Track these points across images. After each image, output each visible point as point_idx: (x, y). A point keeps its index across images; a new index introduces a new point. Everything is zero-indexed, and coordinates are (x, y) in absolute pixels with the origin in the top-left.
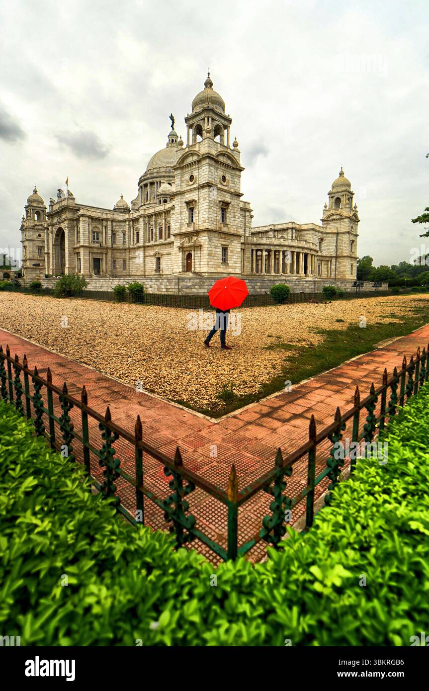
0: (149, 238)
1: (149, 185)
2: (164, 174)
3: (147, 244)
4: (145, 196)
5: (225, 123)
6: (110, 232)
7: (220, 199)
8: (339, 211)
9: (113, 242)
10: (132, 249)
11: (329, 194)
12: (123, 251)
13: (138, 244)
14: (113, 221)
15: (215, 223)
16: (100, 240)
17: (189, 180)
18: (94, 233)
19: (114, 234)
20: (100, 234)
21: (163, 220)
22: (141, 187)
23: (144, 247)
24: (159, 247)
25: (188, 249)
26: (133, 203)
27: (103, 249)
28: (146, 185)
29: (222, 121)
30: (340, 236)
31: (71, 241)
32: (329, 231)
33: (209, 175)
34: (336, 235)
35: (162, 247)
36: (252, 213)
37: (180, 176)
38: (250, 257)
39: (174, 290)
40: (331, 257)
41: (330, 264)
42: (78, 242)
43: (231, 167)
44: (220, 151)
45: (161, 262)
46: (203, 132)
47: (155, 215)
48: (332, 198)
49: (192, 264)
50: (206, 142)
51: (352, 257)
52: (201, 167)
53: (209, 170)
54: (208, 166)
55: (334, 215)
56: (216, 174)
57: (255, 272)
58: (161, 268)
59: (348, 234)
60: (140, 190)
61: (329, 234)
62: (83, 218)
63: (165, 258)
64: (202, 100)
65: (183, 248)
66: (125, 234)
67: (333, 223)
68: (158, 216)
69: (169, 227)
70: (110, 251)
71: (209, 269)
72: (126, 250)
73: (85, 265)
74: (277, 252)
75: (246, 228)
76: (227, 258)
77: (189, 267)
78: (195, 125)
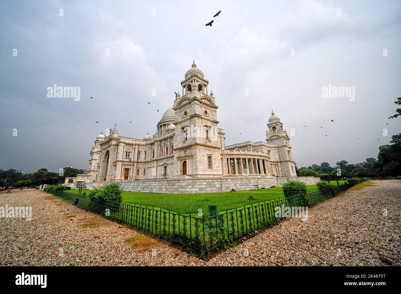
0: (160, 154)
1: (163, 126)
2: (171, 120)
3: (158, 158)
4: (161, 132)
5: (205, 83)
6: (136, 152)
7: (204, 125)
8: (277, 134)
9: (138, 158)
10: (150, 162)
11: (268, 125)
12: (144, 164)
13: (153, 159)
14: (139, 145)
15: (202, 140)
16: (130, 157)
17: (184, 114)
18: (127, 153)
19: (139, 153)
20: (130, 153)
21: (169, 143)
22: (159, 127)
23: (157, 160)
24: (166, 159)
25: (184, 158)
26: (154, 136)
27: (132, 162)
28: (161, 126)
29: (203, 82)
30: (280, 149)
31: (112, 158)
32: (273, 146)
33: (196, 110)
34: (277, 148)
35: (168, 159)
36: (225, 136)
37: (178, 113)
38: (226, 163)
39: (172, 190)
40: (277, 162)
41: (278, 167)
42: (117, 158)
43: (210, 106)
44: (202, 97)
45: (167, 170)
46: (192, 88)
47: (164, 140)
48: (270, 127)
49: (187, 169)
50: (194, 92)
51: (291, 162)
52: (191, 106)
53: (196, 107)
54: (196, 105)
55: (273, 136)
56: (201, 109)
57: (231, 174)
58: (167, 173)
59: (285, 147)
60: (158, 129)
61: (273, 147)
62: (121, 144)
63: (169, 166)
64: (190, 72)
65: (180, 158)
66: (146, 153)
67: (274, 141)
68: (166, 140)
69: (172, 146)
70: (135, 164)
71: (200, 172)
72: (146, 162)
73: (118, 173)
74: (244, 159)
75: (222, 145)
76: (212, 164)
77: (185, 171)
78: (187, 85)
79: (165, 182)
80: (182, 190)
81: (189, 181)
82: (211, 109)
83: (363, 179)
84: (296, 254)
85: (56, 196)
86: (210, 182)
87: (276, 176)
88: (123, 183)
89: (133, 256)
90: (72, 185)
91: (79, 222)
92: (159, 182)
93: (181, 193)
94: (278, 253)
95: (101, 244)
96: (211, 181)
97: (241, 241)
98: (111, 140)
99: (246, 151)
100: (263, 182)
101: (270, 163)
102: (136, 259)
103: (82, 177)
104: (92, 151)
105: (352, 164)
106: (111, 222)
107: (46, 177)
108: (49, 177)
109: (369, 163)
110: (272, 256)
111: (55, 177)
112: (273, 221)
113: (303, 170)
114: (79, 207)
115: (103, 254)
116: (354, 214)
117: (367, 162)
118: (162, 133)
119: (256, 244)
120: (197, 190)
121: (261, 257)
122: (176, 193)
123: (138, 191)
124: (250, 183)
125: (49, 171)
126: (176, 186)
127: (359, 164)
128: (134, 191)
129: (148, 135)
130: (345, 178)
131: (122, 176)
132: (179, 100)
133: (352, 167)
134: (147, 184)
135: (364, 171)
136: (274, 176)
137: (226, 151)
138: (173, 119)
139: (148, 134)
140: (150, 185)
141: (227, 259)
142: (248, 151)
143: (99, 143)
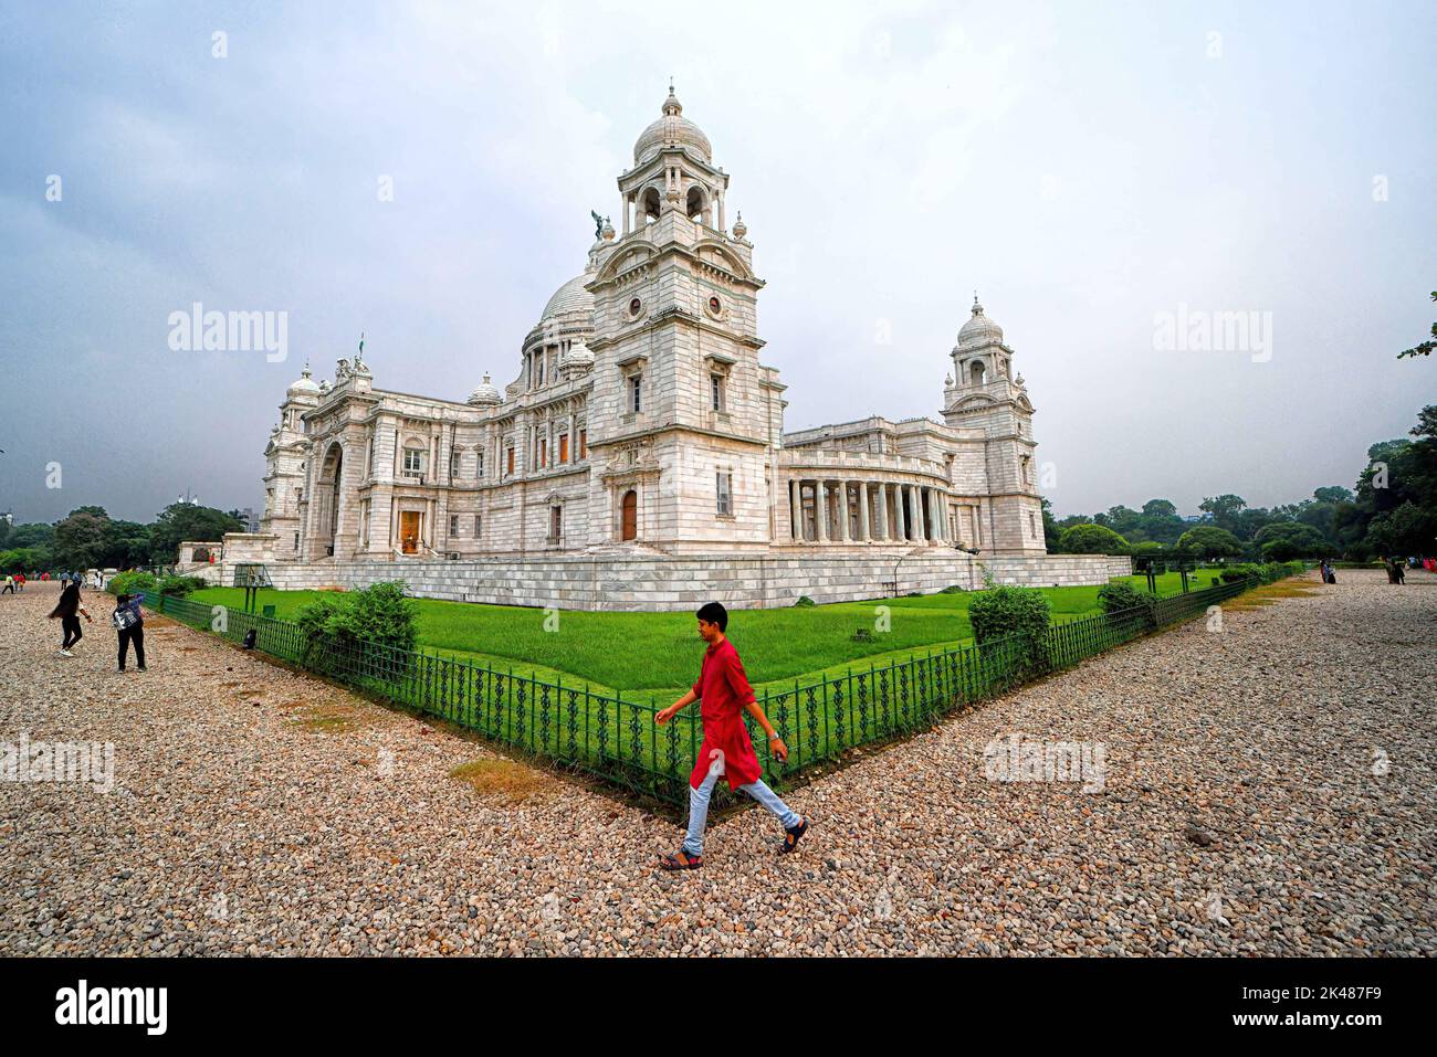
0: (536, 460)
1: (545, 350)
2: (578, 325)
3: (530, 476)
4: (538, 373)
5: (714, 182)
6: (446, 450)
7: (706, 353)
8: (985, 390)
9: (453, 474)
10: (496, 488)
11: (953, 355)
12: (476, 494)
13: (510, 477)
14: (454, 425)
15: (697, 412)
16: (422, 469)
17: (628, 311)
18: (408, 451)
19: (455, 455)
20: (422, 456)
21: (571, 418)
22: (529, 356)
23: (524, 483)
24: (560, 481)
25: (628, 480)
26: (511, 390)
27: (428, 489)
28: (539, 351)
29: (707, 179)
30: (992, 448)
31: (353, 472)
32: (966, 437)
33: (676, 295)
34: (983, 446)
35: (565, 480)
36: (785, 396)
37: (606, 305)
38: (785, 500)
39: (581, 596)
40: (977, 497)
41: (979, 515)
42: (371, 473)
43: (730, 277)
44: (702, 241)
45: (562, 519)
46: (662, 203)
47: (550, 406)
48: (961, 362)
49: (639, 519)
50: (668, 221)
51: (1029, 496)
52: (658, 278)
53: (676, 281)
54: (676, 274)
55: (971, 400)
56: (695, 292)
57: (800, 539)
58: (562, 533)
59: (1013, 442)
60: (527, 362)
61: (966, 442)
62: (386, 420)
63: (571, 505)
64: (657, 137)
65: (613, 478)
66: (481, 455)
67: (972, 418)
68: (558, 408)
69: (582, 431)
70: (443, 495)
71: (684, 533)
72: (481, 490)
73: (380, 528)
74: (854, 487)
75: (773, 430)
76: (731, 502)
77: (629, 528)
78: (641, 191)
79: (559, 567)
80: (621, 596)
81: (645, 566)
82: (737, 290)
83: (1286, 567)
84: (958, 817)
85: (162, 613)
86: (722, 571)
87: (970, 548)
88: (402, 568)
89: (482, 817)
90: (210, 573)
91: (283, 711)
92: (536, 567)
93: (614, 607)
94: (908, 815)
95: (377, 784)
96: (727, 566)
97: (807, 778)
98: (344, 402)
99: (864, 456)
100: (916, 570)
101: (953, 499)
102: (494, 827)
103: (245, 544)
104: (271, 445)
105: (1259, 508)
106: (391, 715)
107: (103, 539)
108: (116, 539)
109: (1324, 505)
110: (888, 823)
111: (137, 540)
112: (915, 720)
113: (1072, 529)
114: (264, 659)
115: (394, 812)
116: (1187, 701)
117: (1315, 501)
118: (544, 377)
119: (849, 787)
120: (676, 597)
121: (856, 825)
122: (598, 609)
123: (459, 597)
124: (870, 575)
125: (114, 516)
126: (598, 584)
127: (1284, 508)
128: (442, 596)
129: (486, 385)
130: (1222, 560)
131: (394, 539)
132: (610, 251)
133: (1258, 518)
134: (491, 573)
135: (1300, 534)
136: (959, 548)
137: (786, 453)
138: (586, 325)
139: (487, 379)
140: (501, 576)
141: (758, 829)
142: (870, 453)
143: (300, 414)
